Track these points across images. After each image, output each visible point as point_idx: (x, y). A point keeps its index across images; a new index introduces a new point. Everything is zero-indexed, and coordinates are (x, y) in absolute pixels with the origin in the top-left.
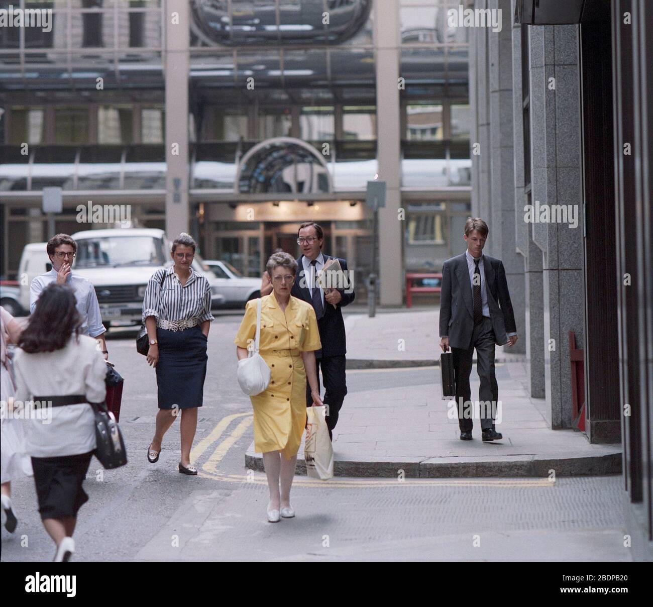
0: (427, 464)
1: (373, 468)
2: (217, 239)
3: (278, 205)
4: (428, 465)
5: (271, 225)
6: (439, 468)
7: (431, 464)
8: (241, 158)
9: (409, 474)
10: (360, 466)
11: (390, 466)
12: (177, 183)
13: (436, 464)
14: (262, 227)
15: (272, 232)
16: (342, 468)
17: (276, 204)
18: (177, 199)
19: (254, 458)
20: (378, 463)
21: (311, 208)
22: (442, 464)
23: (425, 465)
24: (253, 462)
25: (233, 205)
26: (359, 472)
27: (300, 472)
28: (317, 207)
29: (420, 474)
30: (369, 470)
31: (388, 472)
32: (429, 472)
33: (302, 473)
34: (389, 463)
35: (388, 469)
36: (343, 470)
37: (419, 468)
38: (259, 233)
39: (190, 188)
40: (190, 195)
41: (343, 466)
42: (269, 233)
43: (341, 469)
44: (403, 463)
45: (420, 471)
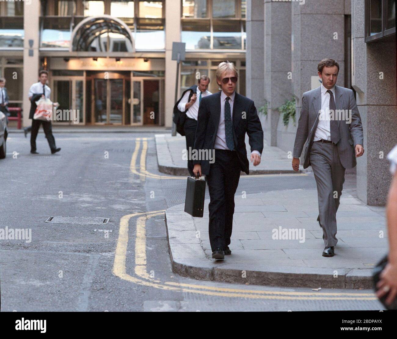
0: (352, 276)
1: (301, 279)
2: (55, 81)
3: (96, 60)
4: (353, 278)
5: (91, 73)
6: (364, 280)
7: (356, 276)
8: (74, 28)
9: (336, 285)
10: (289, 277)
11: (318, 278)
12: (31, 42)
13: (360, 277)
14: (85, 74)
15: (92, 77)
16: (272, 278)
17: (96, 59)
18: (31, 54)
19: (185, 266)
20: (306, 275)
21: (118, 62)
22: (367, 277)
23: (351, 277)
24: (184, 270)
25: (67, 59)
26: (288, 283)
27: (230, 281)
28: (121, 62)
29: (346, 285)
30: (297, 281)
31: (315, 283)
32: (354, 284)
33: (233, 281)
34: (316, 275)
35: (316, 280)
36: (272, 281)
37: (345, 280)
38: (83, 78)
39: (39, 47)
40: (40, 51)
41: (272, 276)
42: (89, 78)
43: (270, 279)
44: (330, 275)
45: (346, 283)
